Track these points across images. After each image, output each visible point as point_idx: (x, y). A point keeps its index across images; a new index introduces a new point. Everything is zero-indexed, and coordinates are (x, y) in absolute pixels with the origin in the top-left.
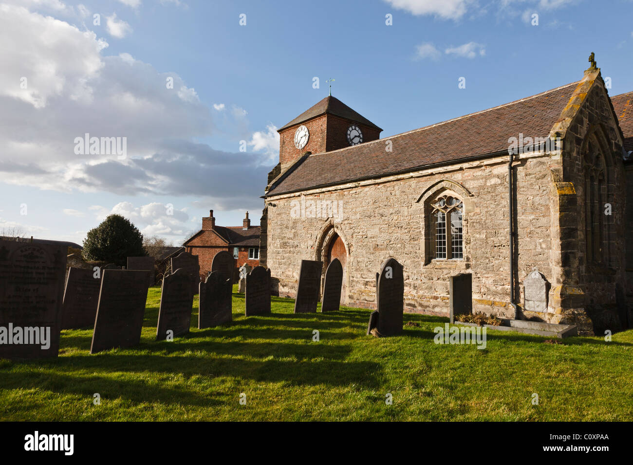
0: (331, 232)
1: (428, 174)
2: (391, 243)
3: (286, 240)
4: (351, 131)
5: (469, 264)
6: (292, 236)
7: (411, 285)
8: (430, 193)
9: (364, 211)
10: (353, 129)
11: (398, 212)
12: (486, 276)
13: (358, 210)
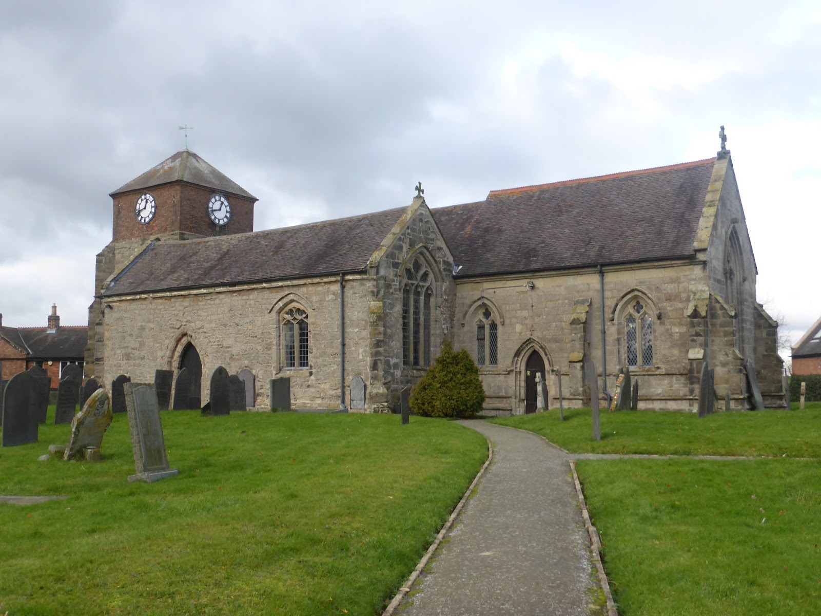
0: (184, 341)
1: (278, 286)
2: (246, 353)
3: (130, 350)
4: (213, 203)
5: (312, 372)
6: (137, 345)
7: (264, 394)
8: (281, 304)
9: (219, 319)
10: (216, 201)
11: (252, 322)
12: (324, 381)
13: (213, 317)
